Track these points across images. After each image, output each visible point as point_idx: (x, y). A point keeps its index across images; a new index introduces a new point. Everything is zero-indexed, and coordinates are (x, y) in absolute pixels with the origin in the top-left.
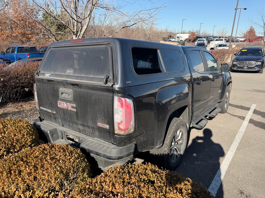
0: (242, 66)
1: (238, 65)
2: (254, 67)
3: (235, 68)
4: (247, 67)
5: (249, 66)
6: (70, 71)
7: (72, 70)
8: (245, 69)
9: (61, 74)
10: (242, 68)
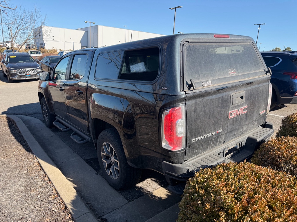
0: (24, 74)
1: (18, 74)
2: (36, 74)
3: (15, 78)
4: (29, 75)
5: (31, 74)
6: (232, 71)
7: (234, 70)
8: (28, 77)
9: (223, 77)
10: (24, 76)
